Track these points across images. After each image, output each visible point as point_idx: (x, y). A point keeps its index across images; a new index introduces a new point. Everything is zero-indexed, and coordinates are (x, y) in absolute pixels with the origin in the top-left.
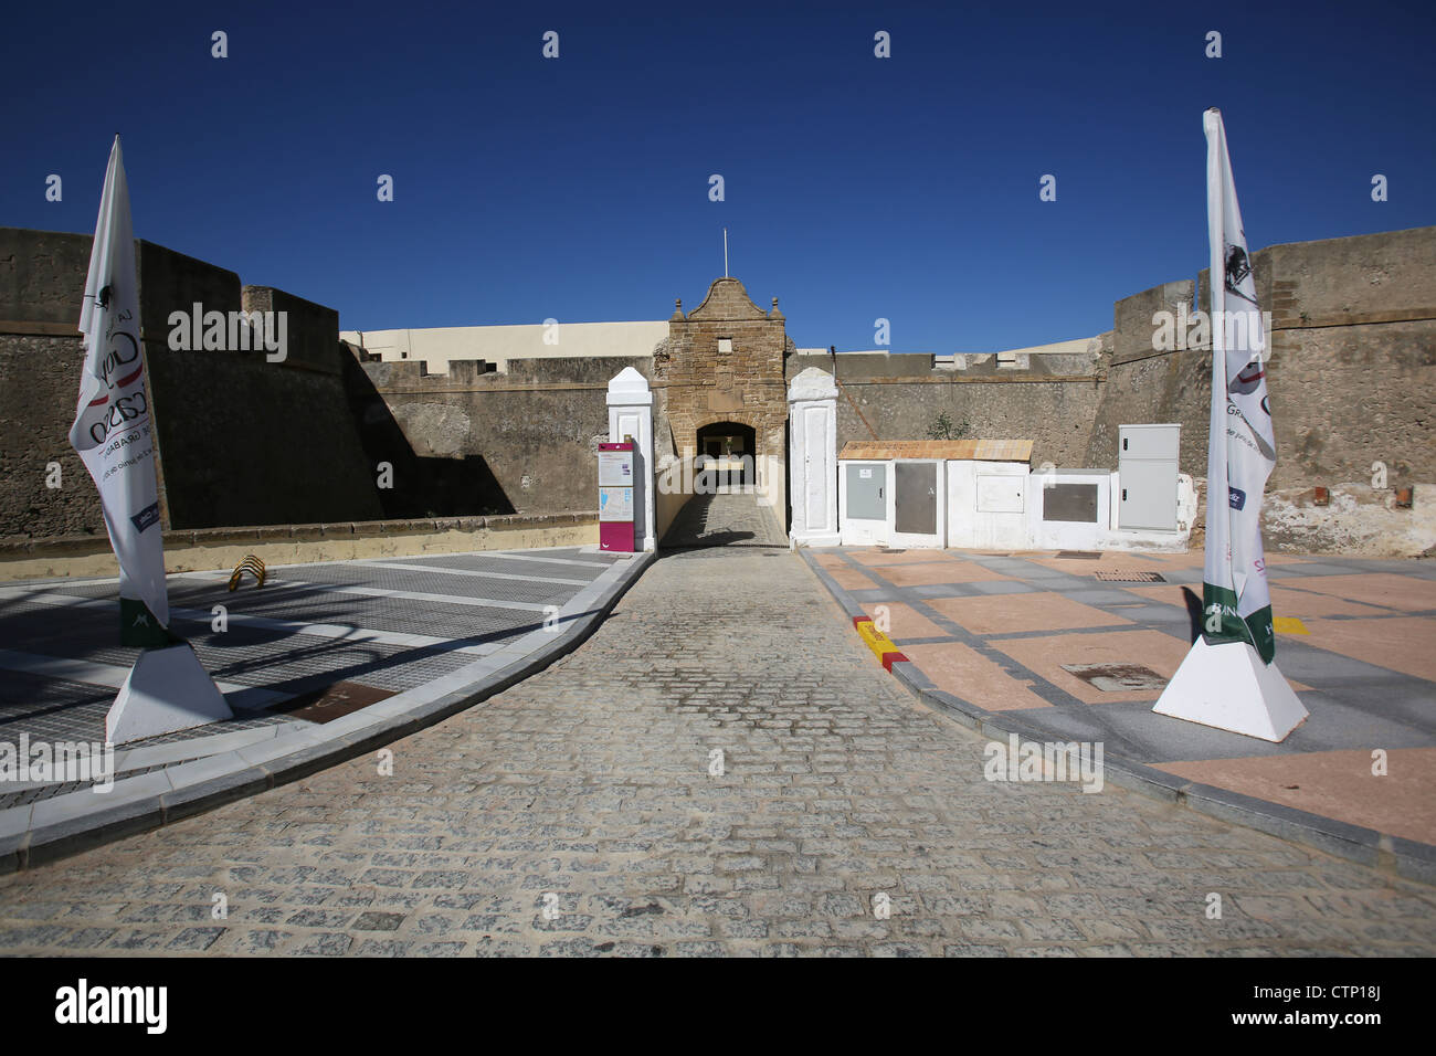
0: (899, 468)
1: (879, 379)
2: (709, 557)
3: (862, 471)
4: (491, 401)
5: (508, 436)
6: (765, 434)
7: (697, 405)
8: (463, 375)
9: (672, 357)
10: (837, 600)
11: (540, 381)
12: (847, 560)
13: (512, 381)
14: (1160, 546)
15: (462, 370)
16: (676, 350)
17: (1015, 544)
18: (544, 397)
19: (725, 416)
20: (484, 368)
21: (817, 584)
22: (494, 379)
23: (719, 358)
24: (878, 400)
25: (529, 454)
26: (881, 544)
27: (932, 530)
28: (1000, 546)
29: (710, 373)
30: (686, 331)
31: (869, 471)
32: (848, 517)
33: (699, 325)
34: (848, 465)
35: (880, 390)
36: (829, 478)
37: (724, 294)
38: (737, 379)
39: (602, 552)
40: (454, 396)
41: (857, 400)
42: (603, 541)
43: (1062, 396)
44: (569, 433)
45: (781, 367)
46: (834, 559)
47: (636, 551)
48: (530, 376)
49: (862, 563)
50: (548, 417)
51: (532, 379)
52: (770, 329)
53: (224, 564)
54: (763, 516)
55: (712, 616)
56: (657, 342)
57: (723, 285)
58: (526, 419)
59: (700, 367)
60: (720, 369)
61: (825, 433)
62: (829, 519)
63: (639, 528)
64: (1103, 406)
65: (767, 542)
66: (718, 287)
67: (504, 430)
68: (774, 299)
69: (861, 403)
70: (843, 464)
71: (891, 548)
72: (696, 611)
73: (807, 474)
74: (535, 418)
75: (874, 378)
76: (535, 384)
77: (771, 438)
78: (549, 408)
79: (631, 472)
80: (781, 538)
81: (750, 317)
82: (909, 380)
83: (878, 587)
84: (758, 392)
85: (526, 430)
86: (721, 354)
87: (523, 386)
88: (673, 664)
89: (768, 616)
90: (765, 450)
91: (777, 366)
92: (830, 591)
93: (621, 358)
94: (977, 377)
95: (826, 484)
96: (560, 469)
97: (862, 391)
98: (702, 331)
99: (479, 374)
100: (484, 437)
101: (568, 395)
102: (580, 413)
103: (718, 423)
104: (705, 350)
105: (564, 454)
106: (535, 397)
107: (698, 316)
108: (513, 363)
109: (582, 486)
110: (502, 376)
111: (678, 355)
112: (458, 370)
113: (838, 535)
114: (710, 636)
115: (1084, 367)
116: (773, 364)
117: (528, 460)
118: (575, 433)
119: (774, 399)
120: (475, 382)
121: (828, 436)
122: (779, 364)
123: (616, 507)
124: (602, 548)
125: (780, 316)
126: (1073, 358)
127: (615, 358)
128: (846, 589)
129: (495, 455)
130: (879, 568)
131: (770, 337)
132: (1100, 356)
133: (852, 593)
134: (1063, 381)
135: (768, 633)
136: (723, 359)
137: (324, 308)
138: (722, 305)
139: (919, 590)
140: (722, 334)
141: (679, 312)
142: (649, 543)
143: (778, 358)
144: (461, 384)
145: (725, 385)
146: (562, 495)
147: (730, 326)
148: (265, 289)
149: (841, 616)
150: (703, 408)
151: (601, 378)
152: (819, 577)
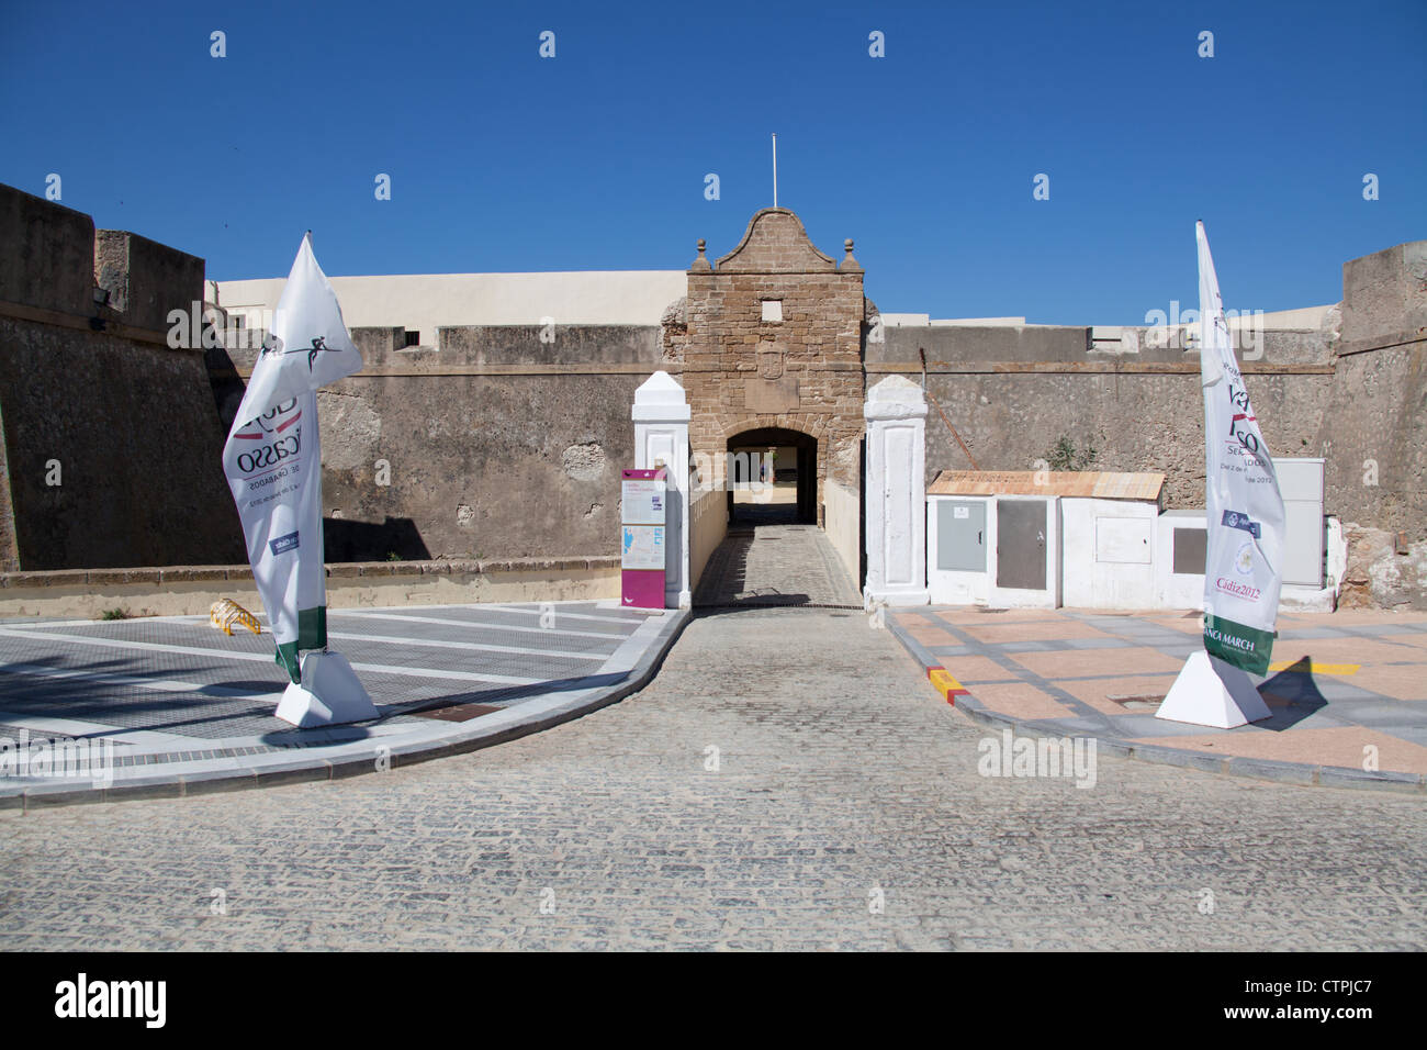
0: (1001, 506)
1: (1006, 366)
2: (760, 617)
3: (957, 510)
4: (412, 391)
5: (438, 445)
6: (831, 447)
7: (728, 401)
8: (371, 351)
9: (690, 327)
10: (915, 656)
11: (488, 362)
12: (933, 617)
13: (446, 360)
14: (1303, 604)
15: (370, 342)
16: (697, 318)
17: (1140, 602)
18: (494, 385)
19: (771, 417)
20: (403, 340)
21: (895, 643)
22: (418, 357)
23: (762, 330)
24: (1004, 396)
25: (470, 473)
26: (980, 603)
27: (1041, 585)
28: (1123, 605)
29: (748, 354)
30: (713, 288)
31: (966, 510)
32: (939, 568)
33: (733, 281)
34: (939, 502)
35: (1007, 381)
36: (914, 517)
37: (771, 233)
38: (790, 362)
39: (625, 608)
40: (358, 383)
41: (973, 396)
42: (625, 594)
43: (1283, 395)
44: (532, 441)
45: (857, 346)
46: (918, 619)
47: (667, 607)
48: (472, 353)
49: (952, 622)
50: (499, 416)
51: (475, 357)
52: (840, 287)
53: (189, 611)
54: (828, 569)
55: (774, 667)
56: (669, 303)
57: (771, 219)
58: (466, 418)
59: (732, 343)
60: (764, 346)
61: (911, 460)
62: (914, 571)
63: (671, 578)
64: (1329, 415)
65: (834, 602)
66: (763, 221)
67: (433, 434)
68: (848, 241)
69: (978, 401)
70: (932, 500)
71: (990, 607)
72: (758, 664)
73: (887, 512)
74: (480, 417)
75: (998, 364)
76: (480, 365)
77: (841, 454)
78: (500, 402)
79: (663, 507)
80: (853, 597)
81: (811, 269)
82: (1052, 367)
83: (962, 643)
84: (821, 383)
85: (466, 435)
86: (766, 325)
87: (462, 369)
88: (744, 700)
89: (835, 668)
90: (831, 472)
91: (850, 343)
92: (908, 648)
93: (612, 328)
94: (1154, 365)
95: (911, 525)
96: (517, 496)
97: (982, 382)
98: (737, 288)
99: (395, 350)
100: (402, 445)
101: (530, 383)
102: (548, 412)
103: (759, 429)
104: (742, 317)
105: (523, 473)
106: (481, 385)
107: (731, 266)
108: (449, 334)
109: (550, 522)
110: (430, 353)
111: (699, 325)
112: (364, 344)
113: (926, 591)
114: (776, 682)
115: (1316, 352)
116: (844, 341)
117: (468, 482)
118: (541, 442)
119: (846, 394)
120: (388, 362)
121: (914, 463)
122: (853, 340)
123: (645, 552)
124: (624, 603)
125: (857, 269)
126: (1298, 336)
127: (603, 328)
128: (925, 645)
129: (417, 473)
130: (968, 627)
131: (841, 299)
132: (1337, 335)
133: (930, 649)
134: (1283, 372)
135: (837, 680)
136: (768, 332)
137: (188, 256)
138: (769, 249)
139: (1006, 646)
140: (768, 294)
141: (702, 259)
142: (685, 598)
143: (853, 332)
144: (369, 364)
145: (772, 371)
146: (518, 535)
147: (780, 281)
148: (120, 235)
149: (916, 668)
150: (737, 406)
151: (582, 358)
152: (896, 635)
